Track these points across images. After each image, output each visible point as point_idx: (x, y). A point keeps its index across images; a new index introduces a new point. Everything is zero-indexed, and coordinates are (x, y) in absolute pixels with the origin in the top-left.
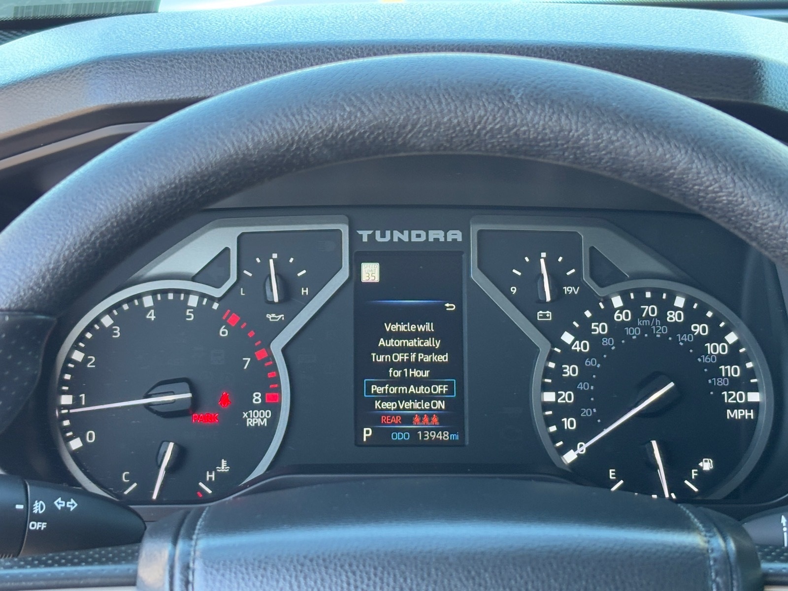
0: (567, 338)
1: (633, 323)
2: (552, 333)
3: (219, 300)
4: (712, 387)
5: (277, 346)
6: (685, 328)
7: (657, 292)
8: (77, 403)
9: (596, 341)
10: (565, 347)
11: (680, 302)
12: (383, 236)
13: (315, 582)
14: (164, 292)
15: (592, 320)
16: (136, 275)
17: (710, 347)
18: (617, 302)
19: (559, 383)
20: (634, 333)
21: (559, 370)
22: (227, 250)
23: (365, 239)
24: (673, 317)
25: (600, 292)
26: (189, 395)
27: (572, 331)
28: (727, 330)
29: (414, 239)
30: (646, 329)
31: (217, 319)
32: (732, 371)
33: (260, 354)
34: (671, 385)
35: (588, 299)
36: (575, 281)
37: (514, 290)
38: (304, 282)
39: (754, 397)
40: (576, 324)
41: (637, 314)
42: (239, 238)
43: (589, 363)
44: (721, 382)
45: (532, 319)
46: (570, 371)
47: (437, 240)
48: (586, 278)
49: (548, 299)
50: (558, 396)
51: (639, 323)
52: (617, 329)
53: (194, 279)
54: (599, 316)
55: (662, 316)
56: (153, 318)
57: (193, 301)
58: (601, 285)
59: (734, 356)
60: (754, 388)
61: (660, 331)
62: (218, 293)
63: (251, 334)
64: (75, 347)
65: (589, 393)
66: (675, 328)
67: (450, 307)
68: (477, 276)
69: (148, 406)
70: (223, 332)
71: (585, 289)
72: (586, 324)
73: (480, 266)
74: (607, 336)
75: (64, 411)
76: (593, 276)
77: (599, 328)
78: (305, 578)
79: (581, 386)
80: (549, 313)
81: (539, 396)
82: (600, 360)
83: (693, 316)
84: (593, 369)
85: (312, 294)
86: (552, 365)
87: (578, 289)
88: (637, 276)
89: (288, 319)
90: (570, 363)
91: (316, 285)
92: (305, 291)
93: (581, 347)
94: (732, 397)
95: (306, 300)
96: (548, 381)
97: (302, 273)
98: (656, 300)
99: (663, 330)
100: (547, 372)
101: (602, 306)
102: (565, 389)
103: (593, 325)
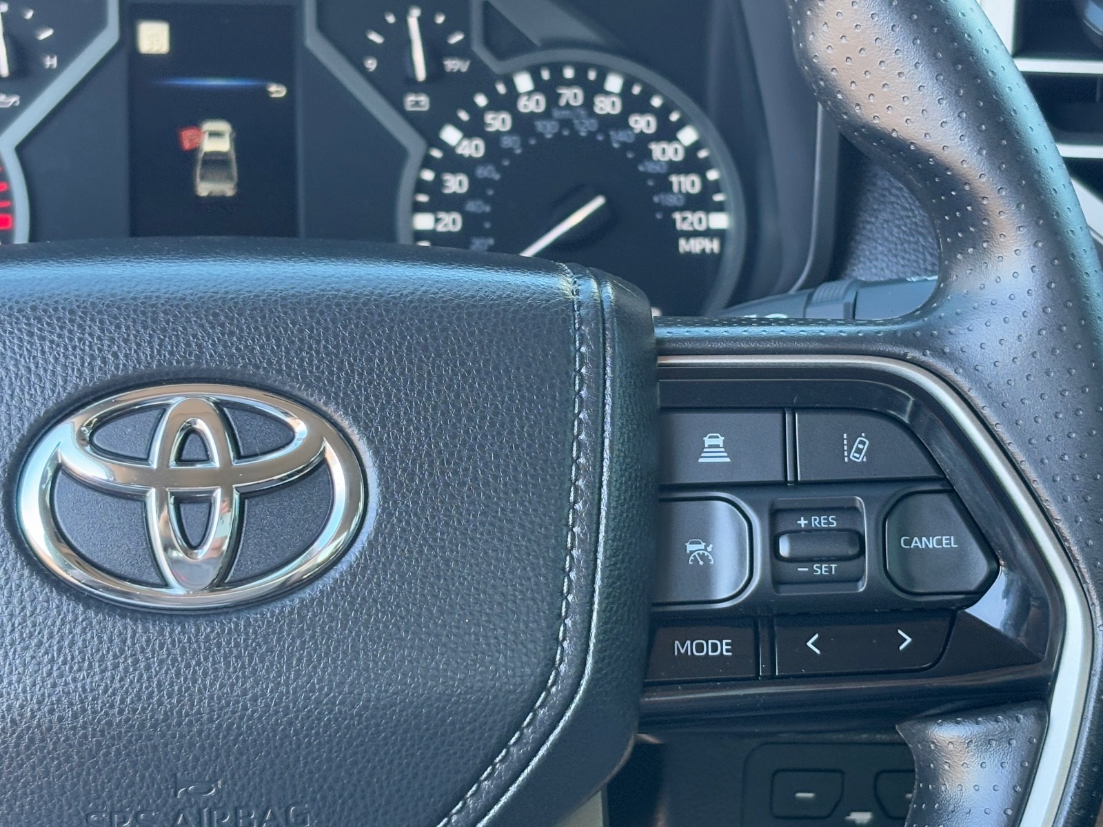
0: (451, 135)
1: (547, 115)
2: (428, 127)
4: (659, 207)
5: (7, 143)
6: (620, 122)
7: (581, 69)
9: (492, 140)
10: (448, 150)
11: (614, 83)
15: (487, 109)
17: (657, 149)
18: (524, 82)
19: (440, 202)
20: (548, 129)
21: (439, 182)
24: (606, 106)
25: (495, 66)
27: (459, 124)
28: (681, 124)
30: (566, 123)
32: (688, 184)
34: (599, 202)
35: (480, 79)
36: (461, 51)
37: (371, 64)
38: (49, 47)
39: (719, 221)
40: (464, 116)
41: (553, 99)
43: (482, 172)
44: (671, 200)
45: (398, 106)
46: (455, 184)
48: (478, 48)
49: (421, 73)
50: (437, 220)
51: (555, 114)
52: (523, 124)
54: (497, 104)
55: (589, 104)
58: (500, 55)
59: (691, 164)
60: (720, 208)
61: (585, 127)
65: (484, 217)
66: (609, 123)
67: (277, 91)
68: (314, 42)
71: (477, 65)
72: (478, 115)
73: (322, 26)
74: (510, 133)
76: (488, 42)
77: (498, 122)
79: (471, 206)
80: (424, 100)
81: (410, 222)
82: (499, 168)
83: (633, 104)
84: (488, 182)
85: (63, 63)
86: (428, 175)
87: (468, 63)
88: (553, 44)
89: (26, 101)
90: (454, 171)
91: (67, 49)
92: (51, 62)
93: (472, 148)
94: (686, 221)
95: (52, 74)
96: (423, 198)
97: (46, 34)
98: (580, 80)
99: (592, 125)
100: (421, 186)
101: (501, 89)
102: (448, 210)
103: (489, 117)
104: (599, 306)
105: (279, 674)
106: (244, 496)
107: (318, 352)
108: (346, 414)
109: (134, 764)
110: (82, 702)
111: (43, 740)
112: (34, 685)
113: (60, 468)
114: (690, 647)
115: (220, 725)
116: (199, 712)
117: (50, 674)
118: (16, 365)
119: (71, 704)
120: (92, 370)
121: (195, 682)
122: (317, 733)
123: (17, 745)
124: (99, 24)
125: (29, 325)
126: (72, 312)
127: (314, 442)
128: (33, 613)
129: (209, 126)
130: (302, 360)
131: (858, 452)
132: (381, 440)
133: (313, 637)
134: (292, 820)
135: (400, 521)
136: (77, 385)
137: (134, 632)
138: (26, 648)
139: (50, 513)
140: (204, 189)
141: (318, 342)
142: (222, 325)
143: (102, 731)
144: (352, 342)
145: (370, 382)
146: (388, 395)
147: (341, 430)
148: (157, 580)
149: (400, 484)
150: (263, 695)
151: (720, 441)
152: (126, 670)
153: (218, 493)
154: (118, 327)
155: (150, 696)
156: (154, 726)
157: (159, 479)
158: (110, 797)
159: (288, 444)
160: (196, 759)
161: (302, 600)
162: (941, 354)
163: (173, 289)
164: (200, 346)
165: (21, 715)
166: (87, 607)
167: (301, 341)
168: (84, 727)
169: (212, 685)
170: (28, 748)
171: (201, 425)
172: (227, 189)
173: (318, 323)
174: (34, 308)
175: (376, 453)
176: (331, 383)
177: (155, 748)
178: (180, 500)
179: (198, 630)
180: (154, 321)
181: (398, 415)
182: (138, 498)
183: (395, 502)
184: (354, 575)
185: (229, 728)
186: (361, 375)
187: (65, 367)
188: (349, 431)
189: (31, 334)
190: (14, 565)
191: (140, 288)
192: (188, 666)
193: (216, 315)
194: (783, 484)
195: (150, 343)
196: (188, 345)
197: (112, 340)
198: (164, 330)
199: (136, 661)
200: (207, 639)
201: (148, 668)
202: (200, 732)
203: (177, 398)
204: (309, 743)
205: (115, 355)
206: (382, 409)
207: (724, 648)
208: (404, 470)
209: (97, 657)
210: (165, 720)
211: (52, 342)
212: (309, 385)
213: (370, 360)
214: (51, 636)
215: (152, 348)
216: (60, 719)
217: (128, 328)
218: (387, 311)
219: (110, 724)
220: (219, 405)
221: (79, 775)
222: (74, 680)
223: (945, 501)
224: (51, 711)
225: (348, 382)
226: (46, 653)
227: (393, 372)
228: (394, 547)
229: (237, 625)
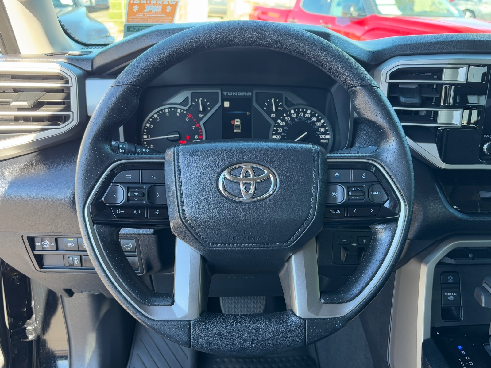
0: (279, 121)
1: (296, 117)
2: (275, 120)
3: (186, 110)
4: (317, 134)
5: (202, 123)
6: (310, 118)
7: (303, 109)
8: (148, 137)
9: (287, 122)
10: (279, 124)
11: (309, 112)
12: (230, 94)
13: (212, 154)
14: (171, 108)
15: (286, 116)
16: (163, 104)
17: (316, 123)
18: (292, 112)
19: (277, 133)
20: (297, 120)
21: (277, 130)
22: (188, 97)
23: (225, 95)
24: (307, 116)
25: (287, 109)
26: (178, 135)
28: (321, 119)
29: (238, 95)
30: (300, 119)
31: (185, 116)
32: (322, 130)
33: (197, 125)
34: (306, 133)
35: (285, 111)
36: (281, 106)
37: (265, 109)
38: (209, 106)
39: (328, 137)
40: (281, 118)
41: (298, 115)
42: (191, 94)
43: (285, 128)
44: (319, 133)
45: (270, 116)
46: (280, 130)
47: (244, 95)
48: (284, 105)
49: (274, 110)
50: (277, 137)
51: (298, 117)
53: (179, 104)
54: (287, 116)
55: (304, 115)
56: (168, 115)
57: (179, 111)
58: (288, 107)
59: (323, 126)
60: (328, 134)
61: (303, 120)
62: (186, 108)
63: (195, 120)
64: (147, 122)
65: (285, 136)
66: (308, 119)
67: (248, 113)
68: (255, 105)
69: (167, 138)
70: (187, 119)
71: (284, 109)
72: (284, 117)
73: (256, 102)
74: (290, 121)
75: (145, 140)
76: (286, 105)
77: (288, 119)
78: (209, 153)
79: (283, 134)
80: (274, 115)
81: (272, 137)
82: (288, 127)
83: (312, 115)
84: (286, 130)
85: (211, 109)
86: (275, 128)
87: (282, 108)
88: (298, 105)
89: (205, 116)
90: (280, 128)
91: (212, 107)
92: (209, 108)
93: (283, 124)
94: (322, 137)
95: (209, 111)
96: (274, 133)
97: (208, 104)
98: (303, 111)
99: (305, 119)
100: (274, 130)
101: (288, 113)
102: (278, 135)
103: (286, 118)
104: (317, 150)
105: (262, 213)
106: (256, 183)
107: (269, 158)
108: (274, 169)
109: (238, 228)
110: (229, 217)
111: (223, 224)
112: (221, 214)
113: (225, 178)
114: (332, 211)
115: (252, 222)
116: (249, 220)
117: (224, 212)
118: (218, 160)
119: (227, 218)
120: (230, 161)
121: (248, 215)
122: (269, 224)
123: (218, 225)
124: (218, 102)
125: (220, 153)
126: (227, 151)
127: (268, 174)
128: (221, 202)
129: (236, 120)
130: (266, 160)
131: (364, 177)
132: (280, 174)
133: (268, 207)
134: (264, 239)
135: (283, 188)
136: (228, 164)
137: (238, 206)
138: (220, 208)
139: (223, 185)
140: (235, 131)
141: (269, 156)
142: (252, 154)
143: (232, 222)
144: (275, 156)
145: (278, 163)
146: (281, 166)
147: (273, 172)
148: (242, 197)
149: (283, 181)
150: (260, 217)
151: (338, 175)
152: (236, 212)
153: (252, 182)
154: (235, 153)
155: (241, 216)
156: (241, 222)
157: (242, 180)
158: (233, 234)
159: (263, 174)
160: (248, 228)
161: (266, 201)
162: (379, 159)
163: (244, 147)
164: (249, 157)
165: (219, 219)
166: (230, 201)
167: (266, 156)
168: (229, 222)
169: (251, 215)
170: (220, 225)
171: (249, 171)
172: (239, 131)
173: (269, 153)
174: (221, 150)
175: (279, 176)
176: (271, 163)
177: (241, 226)
178: (245, 183)
179: (248, 206)
180: (241, 153)
181: (282, 169)
182: (238, 183)
183: (282, 184)
184: (275, 197)
185: (254, 222)
186: (276, 162)
187: (226, 160)
188: (274, 172)
189: (220, 155)
190: (218, 194)
191: (238, 147)
192: (247, 212)
193: (251, 152)
194: (350, 182)
195: (240, 156)
196: (247, 157)
197: (234, 156)
198: (242, 154)
199: (238, 211)
200: (250, 207)
201: (240, 212)
202: (249, 223)
203: (245, 166)
204: (267, 226)
205: (234, 158)
206: (280, 168)
207: (339, 211)
208: (284, 179)
209: (232, 210)
210: (243, 221)
211: (224, 156)
212: (267, 164)
213: (278, 159)
214: (224, 206)
215: (241, 157)
216: (225, 220)
217: (236, 154)
218: (281, 151)
219: (234, 221)
220: (252, 167)
221: (228, 230)
222: (228, 213)
223: (379, 186)
224: (224, 219)
225: (274, 163)
226: (223, 209)
227: (282, 161)
228: (282, 192)
229: (255, 205)
